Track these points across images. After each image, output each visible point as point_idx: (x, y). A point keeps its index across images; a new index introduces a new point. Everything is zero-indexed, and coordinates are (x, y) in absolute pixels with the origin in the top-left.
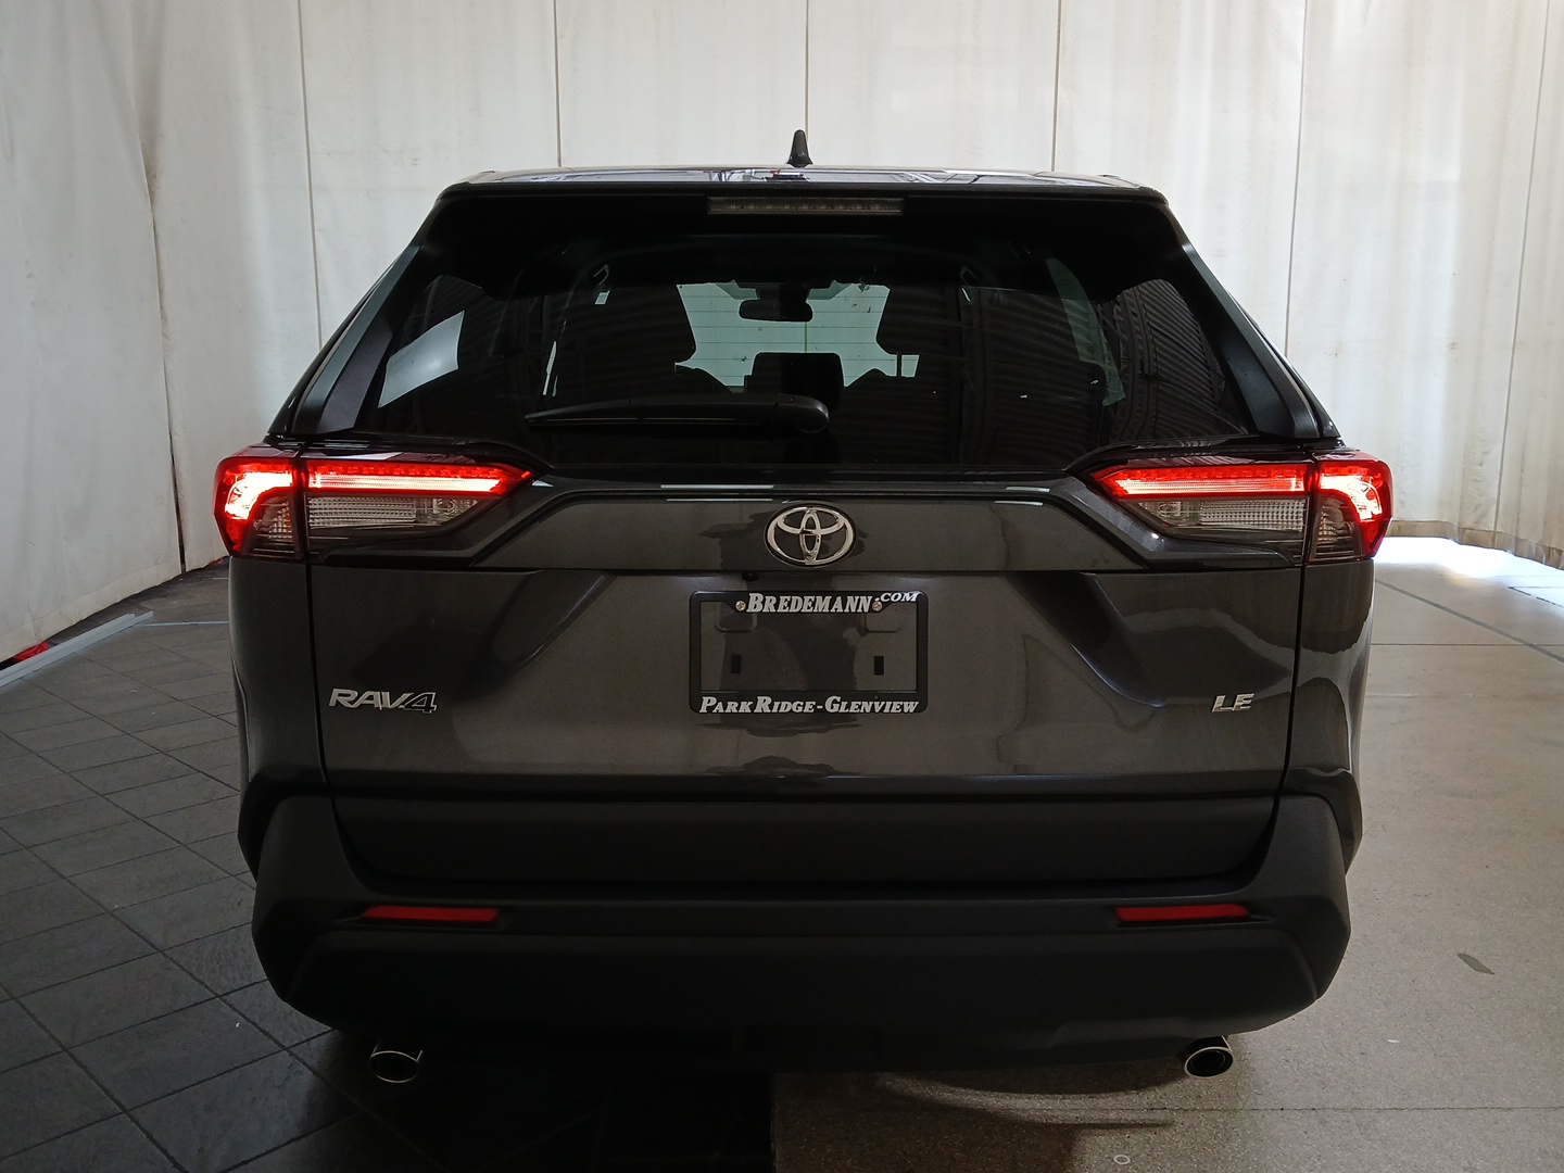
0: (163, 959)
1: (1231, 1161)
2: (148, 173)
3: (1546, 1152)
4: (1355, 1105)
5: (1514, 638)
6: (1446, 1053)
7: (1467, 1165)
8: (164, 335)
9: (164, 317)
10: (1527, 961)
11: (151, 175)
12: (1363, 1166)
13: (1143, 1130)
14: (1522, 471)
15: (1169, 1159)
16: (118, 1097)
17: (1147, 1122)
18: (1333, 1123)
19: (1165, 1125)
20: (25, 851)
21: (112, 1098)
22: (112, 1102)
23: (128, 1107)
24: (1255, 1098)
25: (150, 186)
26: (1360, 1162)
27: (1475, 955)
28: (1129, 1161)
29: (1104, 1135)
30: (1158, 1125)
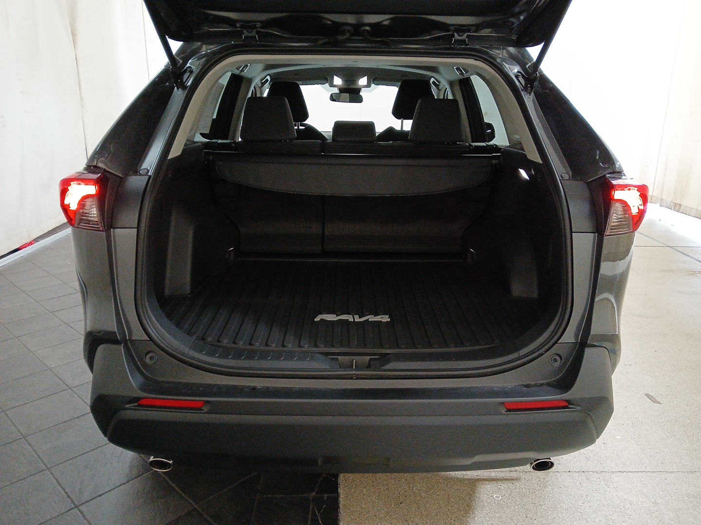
0: (71, 392)
1: (547, 498)
2: (72, 34)
3: (689, 494)
4: (602, 469)
5: (662, 243)
6: (642, 444)
7: (654, 501)
8: (82, 106)
9: (81, 98)
10: (676, 398)
11: (74, 34)
12: (607, 501)
13: (507, 482)
14: (666, 170)
15: (519, 497)
16: (45, 462)
17: (509, 478)
18: (592, 479)
19: (517, 479)
20: (16, 338)
21: (43, 462)
22: (43, 464)
23: (49, 467)
24: (557, 466)
25: (73, 40)
26: (605, 499)
27: (652, 394)
28: (501, 498)
29: (489, 484)
30: (514, 479)
